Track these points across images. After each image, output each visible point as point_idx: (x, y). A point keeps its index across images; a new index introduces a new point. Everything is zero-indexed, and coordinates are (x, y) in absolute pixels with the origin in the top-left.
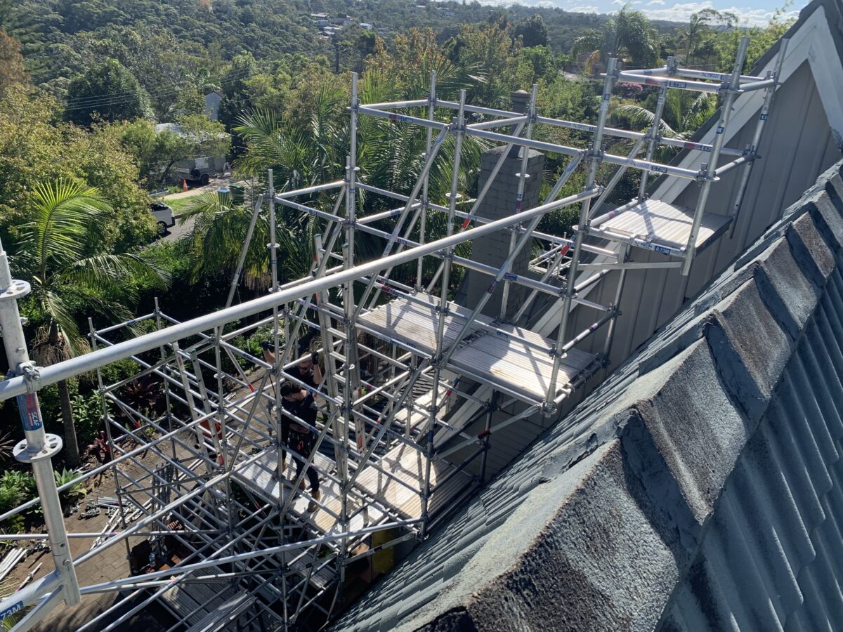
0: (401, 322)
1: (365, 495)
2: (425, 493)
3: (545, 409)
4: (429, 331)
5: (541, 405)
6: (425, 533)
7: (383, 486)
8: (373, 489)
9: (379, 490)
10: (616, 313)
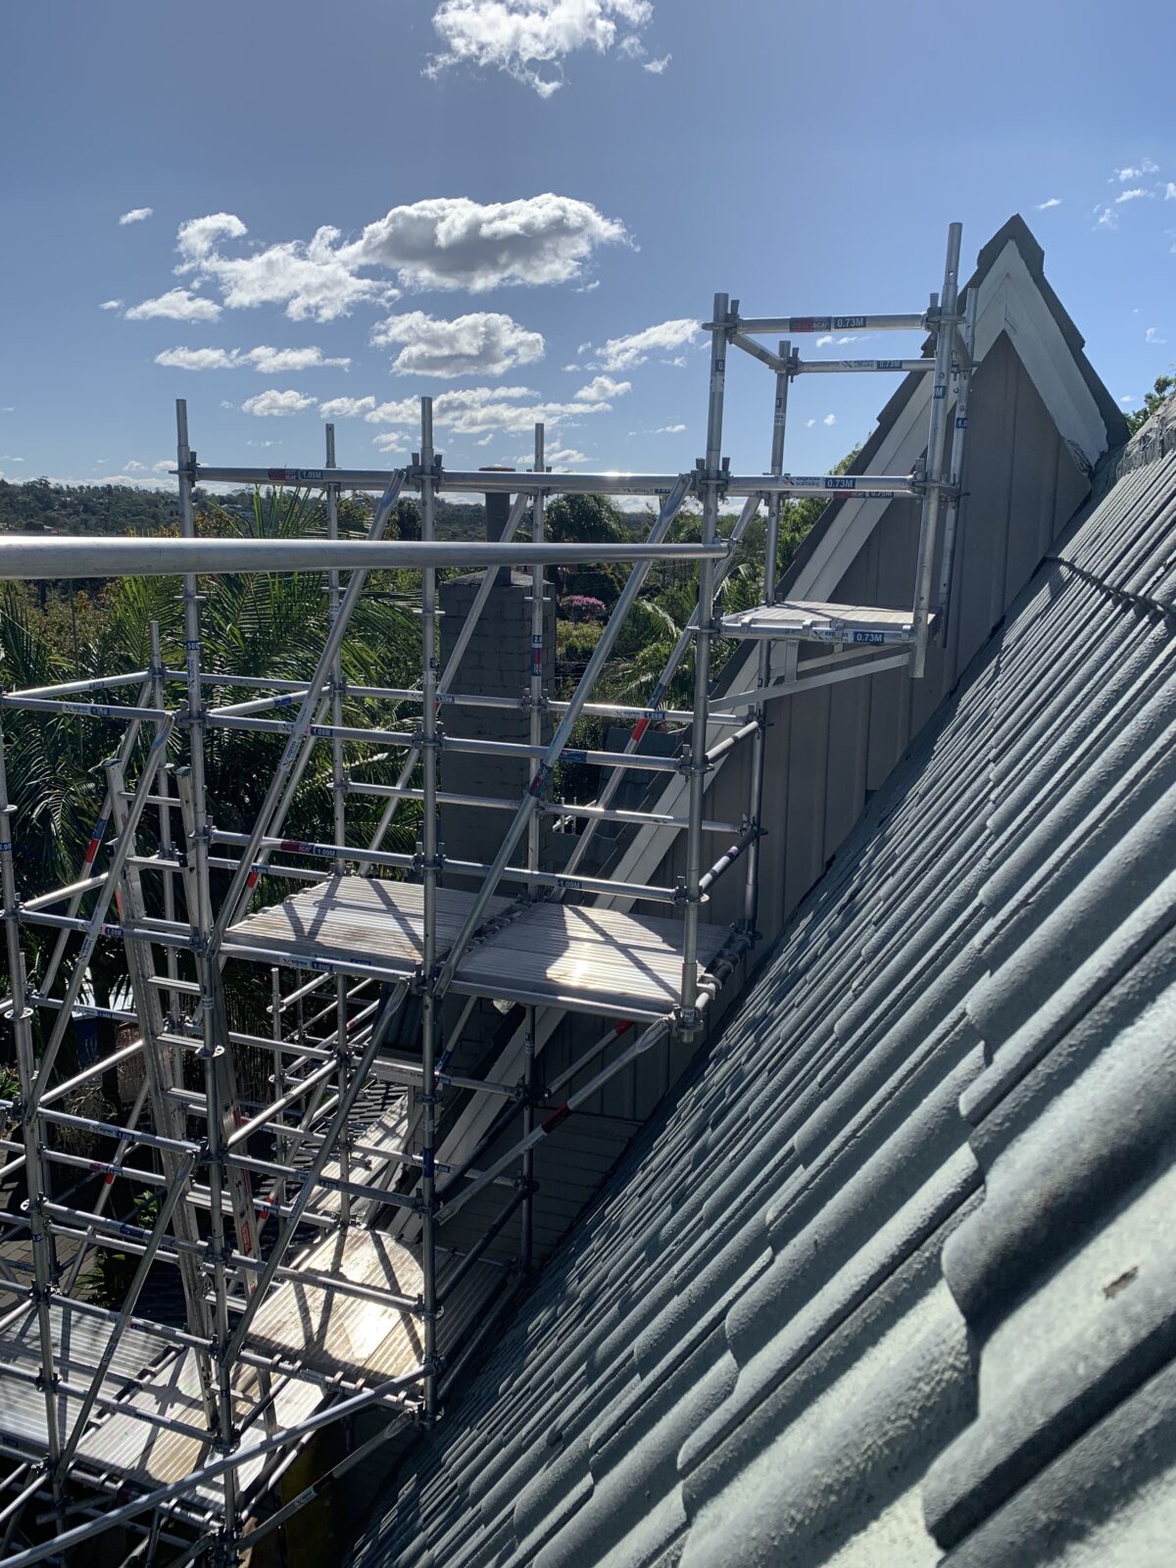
0: (324, 928)
1: (278, 1357)
2: (428, 1306)
3: (682, 1023)
4: (392, 934)
5: (672, 1016)
6: (437, 1403)
7: (315, 1327)
8: (294, 1338)
9: (308, 1338)
10: (757, 833)
